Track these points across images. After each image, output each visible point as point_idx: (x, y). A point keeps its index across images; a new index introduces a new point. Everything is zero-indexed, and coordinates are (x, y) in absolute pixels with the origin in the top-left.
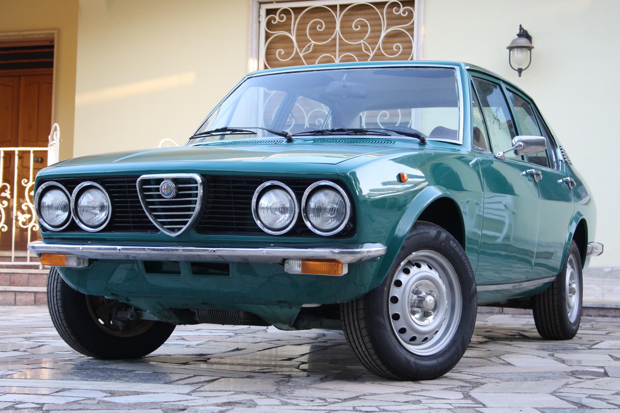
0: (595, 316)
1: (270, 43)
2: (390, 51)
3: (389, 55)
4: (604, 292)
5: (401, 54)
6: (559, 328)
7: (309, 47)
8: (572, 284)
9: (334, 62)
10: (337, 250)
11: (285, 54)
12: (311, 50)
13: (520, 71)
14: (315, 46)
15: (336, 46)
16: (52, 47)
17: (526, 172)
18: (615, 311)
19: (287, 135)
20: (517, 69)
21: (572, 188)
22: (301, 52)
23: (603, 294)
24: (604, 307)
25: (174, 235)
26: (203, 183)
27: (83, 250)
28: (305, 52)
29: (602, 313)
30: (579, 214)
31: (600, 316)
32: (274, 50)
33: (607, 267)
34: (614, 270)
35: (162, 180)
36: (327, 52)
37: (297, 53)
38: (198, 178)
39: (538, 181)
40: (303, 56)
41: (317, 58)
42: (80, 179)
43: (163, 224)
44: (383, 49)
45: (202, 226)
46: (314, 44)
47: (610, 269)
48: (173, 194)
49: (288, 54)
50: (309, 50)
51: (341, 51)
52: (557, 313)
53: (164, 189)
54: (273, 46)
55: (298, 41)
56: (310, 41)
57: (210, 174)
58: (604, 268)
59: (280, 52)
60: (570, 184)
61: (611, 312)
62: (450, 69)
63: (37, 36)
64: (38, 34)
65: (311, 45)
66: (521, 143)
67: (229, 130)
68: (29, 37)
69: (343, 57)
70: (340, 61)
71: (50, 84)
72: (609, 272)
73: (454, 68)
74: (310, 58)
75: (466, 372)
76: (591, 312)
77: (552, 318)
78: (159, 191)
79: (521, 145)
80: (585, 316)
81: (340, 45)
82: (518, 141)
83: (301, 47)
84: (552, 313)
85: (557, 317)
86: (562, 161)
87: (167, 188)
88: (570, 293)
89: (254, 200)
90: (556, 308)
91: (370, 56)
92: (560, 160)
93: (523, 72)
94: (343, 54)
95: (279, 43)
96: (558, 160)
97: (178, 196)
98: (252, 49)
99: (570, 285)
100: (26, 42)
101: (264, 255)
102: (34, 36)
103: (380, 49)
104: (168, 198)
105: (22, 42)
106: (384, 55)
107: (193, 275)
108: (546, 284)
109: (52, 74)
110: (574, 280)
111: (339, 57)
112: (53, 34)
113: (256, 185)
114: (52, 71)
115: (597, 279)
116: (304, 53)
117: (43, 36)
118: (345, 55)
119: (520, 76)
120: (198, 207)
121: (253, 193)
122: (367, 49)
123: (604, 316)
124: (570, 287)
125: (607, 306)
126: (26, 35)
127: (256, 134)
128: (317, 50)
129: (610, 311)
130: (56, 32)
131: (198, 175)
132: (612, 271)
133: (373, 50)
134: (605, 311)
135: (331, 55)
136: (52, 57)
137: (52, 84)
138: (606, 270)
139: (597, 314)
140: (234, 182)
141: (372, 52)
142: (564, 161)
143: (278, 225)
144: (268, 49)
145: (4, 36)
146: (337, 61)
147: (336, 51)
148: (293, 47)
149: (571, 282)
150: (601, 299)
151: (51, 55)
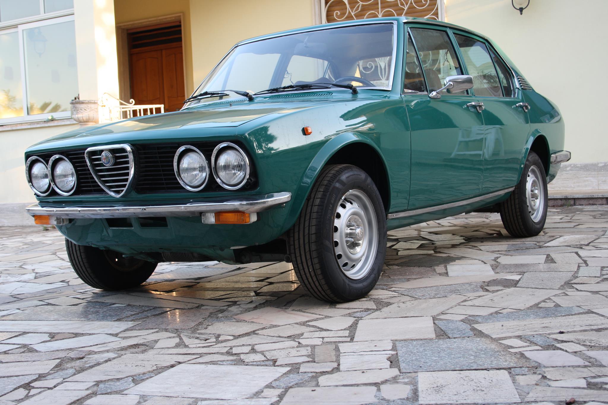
0: (586, 205)
1: (329, 7)
2: (420, 4)
3: (419, 7)
4: (599, 183)
5: (429, 6)
6: (522, 227)
7: (358, 7)
8: (534, 190)
9: (378, 17)
10: (245, 203)
11: (341, 14)
12: (359, 10)
13: (521, 10)
14: (363, 6)
15: (378, 4)
16: (180, 26)
17: (467, 105)
18: (602, 200)
19: (248, 95)
20: (518, 9)
21: (526, 111)
22: (352, 12)
23: (598, 184)
24: (593, 197)
25: (118, 196)
26: (133, 152)
27: (56, 212)
28: (356, 10)
29: (591, 202)
30: (537, 131)
31: (590, 204)
32: (332, 12)
33: (601, 163)
34: (606, 165)
35: (102, 151)
36: (372, 10)
37: (349, 13)
38: (128, 148)
39: (481, 111)
40: (354, 15)
41: (365, 15)
42: (51, 154)
43: (110, 187)
44: (415, 3)
45: (140, 187)
46: (362, 4)
47: (603, 164)
48: (112, 161)
49: (343, 14)
50: (358, 10)
51: (383, 8)
52: (518, 214)
53: (104, 159)
54: (333, 8)
55: (349, 3)
56: (359, 2)
57: (138, 143)
58: (598, 164)
59: (337, 13)
60: (524, 108)
61: (599, 201)
62: (389, 24)
63: (170, 19)
64: (170, 18)
65: (359, 5)
66: (452, 83)
67: (209, 94)
68: (164, 20)
69: (384, 12)
70: (383, 16)
71: (181, 53)
72: (603, 166)
73: (392, 23)
74: (359, 16)
75: (396, 288)
76: (583, 202)
77: (515, 218)
78: (101, 161)
79: (451, 85)
80: (577, 205)
81: (381, 3)
82: (450, 81)
83: (352, 8)
84: (515, 215)
85: (519, 217)
86: (518, 88)
87: (106, 157)
88: (532, 198)
89: (175, 164)
90: (518, 210)
91: (405, 9)
92: (516, 88)
93: (524, 11)
94: (384, 10)
95: (336, 6)
96: (515, 88)
97: (116, 164)
98: (315, 13)
99: (532, 191)
100: (163, 24)
101: (182, 210)
102: (168, 19)
103: (412, 3)
104: (108, 166)
105: (161, 24)
106: (416, 8)
107: (141, 227)
108: (506, 194)
109: (181, 47)
110: (537, 187)
111: (381, 13)
112: (180, 16)
113: (175, 150)
114: (181, 44)
115: (593, 173)
116: (354, 12)
117: (174, 18)
118: (386, 11)
119: (521, 14)
120: (132, 172)
121: (173, 157)
122: (402, 4)
123: (593, 204)
124: (533, 193)
125: (595, 196)
126: (162, 19)
127: (228, 95)
128: (365, 9)
129: (597, 201)
130: (181, 14)
131: (128, 145)
132: (605, 166)
133: (407, 4)
134: (593, 200)
135: (375, 11)
136: (181, 33)
137: (182, 53)
138: (600, 165)
139: (587, 203)
140: (158, 148)
141: (406, 6)
142: (520, 89)
143: (196, 183)
144: (328, 12)
145: (147, 22)
146: (380, 16)
147: (379, 9)
148: (346, 9)
149: (533, 189)
150: (597, 188)
151: (180, 32)
